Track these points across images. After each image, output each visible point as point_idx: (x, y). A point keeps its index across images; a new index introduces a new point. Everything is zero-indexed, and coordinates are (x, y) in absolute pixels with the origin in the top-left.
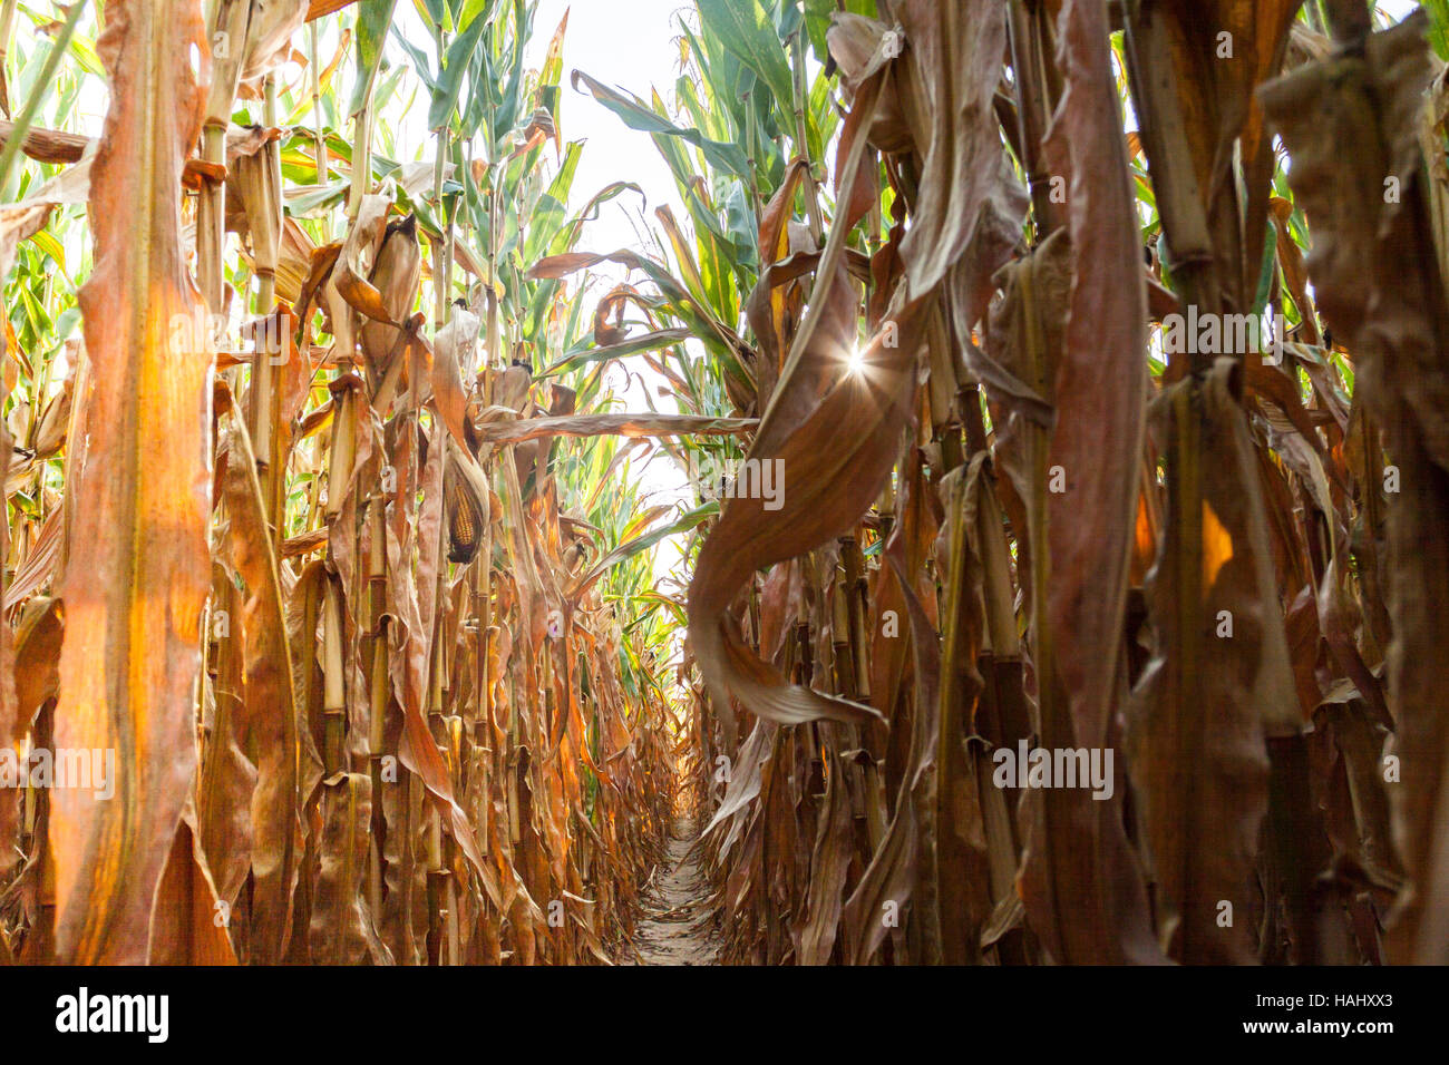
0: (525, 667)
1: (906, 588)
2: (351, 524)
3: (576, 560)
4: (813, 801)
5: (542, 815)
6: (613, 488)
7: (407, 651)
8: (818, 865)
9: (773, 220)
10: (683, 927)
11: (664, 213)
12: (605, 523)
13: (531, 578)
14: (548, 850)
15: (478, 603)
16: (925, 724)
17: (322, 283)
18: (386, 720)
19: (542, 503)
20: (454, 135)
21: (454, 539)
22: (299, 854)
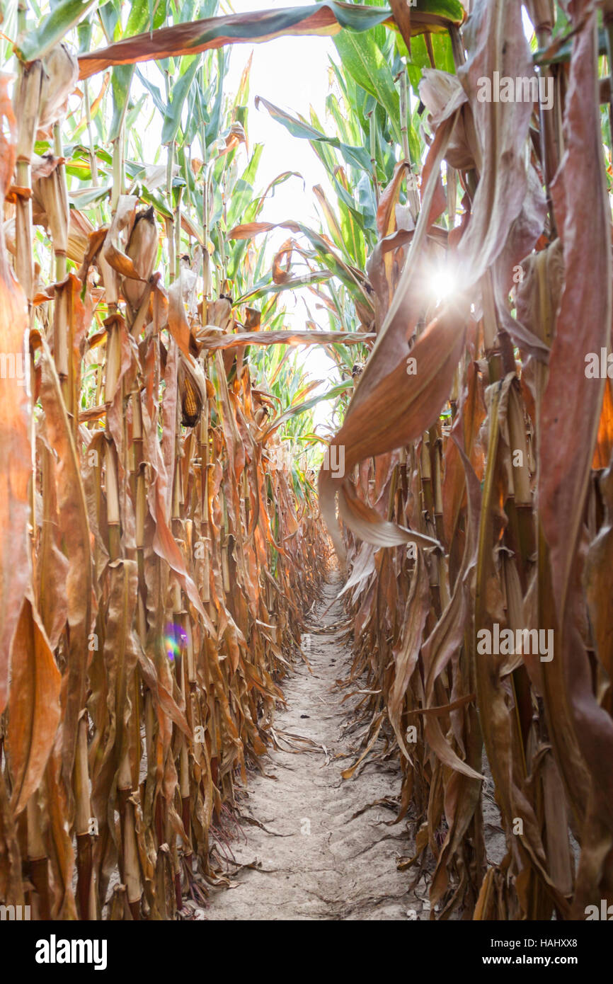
0: (231, 486)
1: (463, 456)
2: (120, 409)
3: (263, 418)
4: (408, 574)
5: (243, 575)
6: (287, 368)
7: (157, 485)
8: (409, 615)
9: (386, 203)
10: (332, 638)
11: (318, 189)
12: (283, 390)
13: (234, 433)
14: (247, 596)
15: (201, 450)
16: (473, 540)
17: (97, 254)
18: (145, 527)
19: (241, 383)
20: (178, 145)
21: (184, 412)
22: (95, 612)
